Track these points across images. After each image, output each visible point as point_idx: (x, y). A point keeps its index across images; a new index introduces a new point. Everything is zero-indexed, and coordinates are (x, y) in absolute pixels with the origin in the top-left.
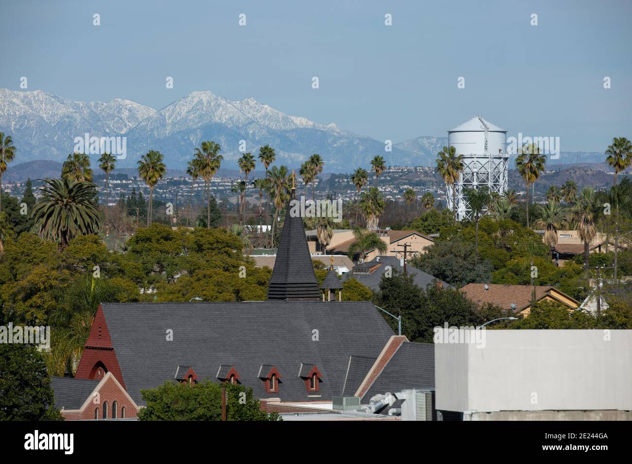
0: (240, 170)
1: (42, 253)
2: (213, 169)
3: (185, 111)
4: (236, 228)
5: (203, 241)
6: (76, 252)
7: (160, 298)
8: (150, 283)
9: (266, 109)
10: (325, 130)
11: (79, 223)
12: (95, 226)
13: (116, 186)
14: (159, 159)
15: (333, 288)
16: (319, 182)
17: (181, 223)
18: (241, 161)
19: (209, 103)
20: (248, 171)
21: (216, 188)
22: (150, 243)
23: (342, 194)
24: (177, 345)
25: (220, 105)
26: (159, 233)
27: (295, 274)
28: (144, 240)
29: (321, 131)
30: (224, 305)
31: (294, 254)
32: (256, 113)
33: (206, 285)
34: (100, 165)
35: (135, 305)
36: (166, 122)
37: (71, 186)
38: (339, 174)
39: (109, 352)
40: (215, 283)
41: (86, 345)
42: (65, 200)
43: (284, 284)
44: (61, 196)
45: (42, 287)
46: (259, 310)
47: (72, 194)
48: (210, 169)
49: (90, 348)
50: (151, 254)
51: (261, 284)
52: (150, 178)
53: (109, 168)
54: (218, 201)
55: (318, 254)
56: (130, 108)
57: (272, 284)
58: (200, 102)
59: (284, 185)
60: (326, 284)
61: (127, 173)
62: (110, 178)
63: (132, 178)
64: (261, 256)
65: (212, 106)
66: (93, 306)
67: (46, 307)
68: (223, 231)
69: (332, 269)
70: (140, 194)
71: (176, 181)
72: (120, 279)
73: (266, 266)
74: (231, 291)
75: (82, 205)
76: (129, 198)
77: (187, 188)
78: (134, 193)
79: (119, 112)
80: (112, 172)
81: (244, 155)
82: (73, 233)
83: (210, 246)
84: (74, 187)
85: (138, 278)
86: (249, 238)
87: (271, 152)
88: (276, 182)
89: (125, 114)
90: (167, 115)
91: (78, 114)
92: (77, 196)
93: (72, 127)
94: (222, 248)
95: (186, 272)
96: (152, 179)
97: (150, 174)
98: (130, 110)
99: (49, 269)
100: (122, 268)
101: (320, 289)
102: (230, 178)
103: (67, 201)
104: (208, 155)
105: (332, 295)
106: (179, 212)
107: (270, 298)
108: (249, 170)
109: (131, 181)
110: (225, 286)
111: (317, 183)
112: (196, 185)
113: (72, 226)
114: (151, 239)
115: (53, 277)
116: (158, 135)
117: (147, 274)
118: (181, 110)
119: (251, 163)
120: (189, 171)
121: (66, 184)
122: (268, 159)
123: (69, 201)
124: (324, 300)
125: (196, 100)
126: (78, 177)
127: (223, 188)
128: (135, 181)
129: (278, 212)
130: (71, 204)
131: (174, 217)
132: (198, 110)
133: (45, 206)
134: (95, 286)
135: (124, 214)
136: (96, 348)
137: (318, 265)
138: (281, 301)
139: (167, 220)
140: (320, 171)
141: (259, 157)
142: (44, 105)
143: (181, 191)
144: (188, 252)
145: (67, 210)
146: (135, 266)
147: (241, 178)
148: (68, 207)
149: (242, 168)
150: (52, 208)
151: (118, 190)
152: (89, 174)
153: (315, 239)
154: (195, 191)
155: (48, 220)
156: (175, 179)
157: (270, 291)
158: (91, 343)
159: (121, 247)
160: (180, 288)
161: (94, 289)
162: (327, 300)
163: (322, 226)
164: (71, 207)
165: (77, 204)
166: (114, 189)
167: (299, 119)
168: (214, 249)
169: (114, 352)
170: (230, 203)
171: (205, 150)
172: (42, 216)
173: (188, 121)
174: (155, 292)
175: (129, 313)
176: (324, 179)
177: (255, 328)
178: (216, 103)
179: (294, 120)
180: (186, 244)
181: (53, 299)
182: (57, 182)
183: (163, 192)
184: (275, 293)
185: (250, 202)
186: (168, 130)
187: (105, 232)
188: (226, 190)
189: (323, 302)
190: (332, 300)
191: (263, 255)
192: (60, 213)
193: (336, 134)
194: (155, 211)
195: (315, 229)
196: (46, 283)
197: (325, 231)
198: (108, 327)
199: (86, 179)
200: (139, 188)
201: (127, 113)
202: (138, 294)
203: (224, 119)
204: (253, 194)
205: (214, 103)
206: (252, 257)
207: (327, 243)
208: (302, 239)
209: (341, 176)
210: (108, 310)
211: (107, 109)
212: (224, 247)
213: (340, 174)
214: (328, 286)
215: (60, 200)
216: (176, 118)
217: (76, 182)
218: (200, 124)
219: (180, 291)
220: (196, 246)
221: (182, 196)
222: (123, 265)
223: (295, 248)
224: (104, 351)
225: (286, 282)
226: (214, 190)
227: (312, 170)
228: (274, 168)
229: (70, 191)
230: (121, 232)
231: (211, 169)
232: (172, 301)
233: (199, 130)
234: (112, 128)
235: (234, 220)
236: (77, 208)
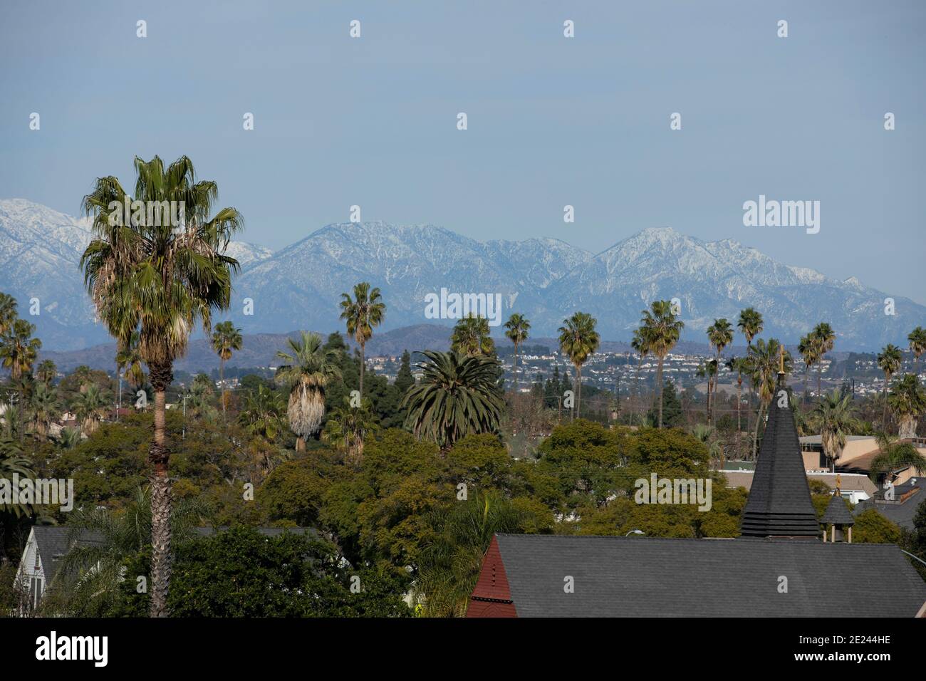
0: (710, 344)
1: (415, 458)
2: (668, 341)
3: (634, 256)
4: (701, 429)
5: (649, 447)
6: (464, 459)
7: (584, 530)
8: (572, 506)
9: (754, 255)
10: (842, 287)
11: (470, 416)
12: (494, 421)
13: (532, 363)
14: (590, 327)
15: (838, 522)
16: (830, 365)
17: (624, 420)
18: (711, 330)
19: (670, 244)
20: (721, 346)
21: (677, 370)
22: (573, 448)
23: (865, 384)
24: (605, 600)
25: (686, 249)
26: (585, 434)
27: (781, 499)
28: (563, 443)
29: (837, 289)
30: (675, 542)
31: (781, 469)
32: (739, 261)
33: (652, 511)
34: (507, 333)
35: (545, 539)
36: (606, 271)
37: (460, 362)
38: (861, 353)
39: (507, 606)
40: (666, 510)
41: (474, 595)
42: (452, 383)
43: (766, 514)
44: (446, 376)
45: (415, 508)
46: (728, 551)
47: (462, 374)
48: (664, 342)
49: (479, 599)
50: (573, 463)
51: (733, 513)
52: (576, 353)
53: (520, 337)
54: (680, 389)
55: (823, 472)
56: (555, 251)
57: (748, 513)
58: (657, 243)
59: (774, 367)
60: (829, 516)
61: (547, 346)
62: (523, 352)
63: (555, 352)
64: (738, 471)
65: (674, 249)
66: (485, 539)
67: (420, 537)
68: (679, 433)
69: (837, 495)
70: (566, 375)
71: (618, 359)
72: (527, 499)
73: (741, 487)
74: (688, 522)
75: (476, 389)
76: (549, 381)
77: (635, 369)
78: (556, 375)
79: (539, 256)
80: (524, 343)
81: (717, 321)
82: (462, 429)
83: (660, 455)
84: (465, 363)
85: (554, 499)
86: (720, 444)
87: (756, 318)
88: (761, 363)
89: (547, 259)
90: (609, 261)
91: (480, 259)
92: (468, 377)
93: (472, 277)
94: (677, 458)
95: (624, 492)
96: (578, 355)
97: (576, 347)
98: (555, 253)
99: (425, 481)
100: (529, 484)
101: (820, 524)
102: (699, 356)
103: (454, 383)
104: (662, 322)
105: (838, 534)
106: (622, 404)
107: (743, 534)
108: (723, 344)
109: (553, 358)
110: (680, 515)
111: (828, 366)
112: (648, 365)
113: (461, 421)
114: (573, 442)
115: (431, 493)
116: (594, 290)
117: (567, 493)
118: (628, 254)
119: (727, 334)
120: (634, 344)
121: (453, 359)
122: (752, 328)
123: (458, 383)
124: (825, 540)
125: (651, 240)
126: (472, 349)
127: (687, 370)
128: (559, 357)
129: (764, 407)
130: (460, 388)
131: (614, 411)
132: (653, 255)
133: (423, 390)
134: (490, 510)
135: (540, 406)
136: (487, 600)
137: (819, 487)
138: (761, 539)
139: (603, 415)
140: (830, 347)
141: (739, 325)
142: (432, 244)
143: (625, 373)
144: (627, 463)
145: (454, 397)
146: (549, 480)
147: (714, 355)
148: (456, 392)
149: (713, 340)
150: (433, 393)
151: (535, 370)
152: (488, 345)
153: (818, 448)
154: (646, 374)
155: (427, 411)
156: (617, 355)
157: (745, 524)
158: (479, 593)
159: (532, 453)
160: (614, 516)
161: (488, 513)
162: (830, 541)
163: (830, 429)
164: (460, 392)
165: (468, 388)
166: (529, 369)
167: (803, 270)
168: (665, 460)
169: (513, 606)
170: (698, 392)
171: (657, 313)
172: (419, 405)
173: (639, 271)
174: (578, 520)
175: (536, 551)
176: (839, 361)
177: (721, 578)
178: (680, 246)
179: (797, 272)
180: (625, 451)
181: (431, 526)
182: (441, 356)
183: (600, 374)
184: (752, 527)
185: (727, 391)
186: (609, 286)
187: (510, 430)
188: (692, 373)
189: (824, 543)
190: (837, 540)
191: (740, 471)
192: (443, 401)
193: (858, 294)
194: (586, 402)
195: (819, 434)
196: (420, 503)
197: (835, 438)
198: (505, 569)
199: (483, 352)
200: (565, 368)
201: (550, 258)
202: (552, 523)
203: (691, 269)
204: (731, 380)
205: (678, 244)
206: (722, 473)
207: (836, 455)
208: (794, 448)
209: (864, 357)
210: (506, 544)
211: (521, 251)
212: (681, 457)
213: (863, 353)
214: (831, 519)
215: (445, 383)
216: (621, 266)
217: (469, 355)
218: (657, 275)
219: (613, 519)
220: (640, 455)
221: (628, 380)
222: (531, 479)
223: (783, 461)
224: (499, 605)
225: (768, 512)
226: (674, 373)
227: (818, 346)
228: (760, 342)
229: (459, 370)
230: (533, 429)
231: (666, 340)
232: (601, 534)
233: (654, 284)
234: (529, 279)
235: (700, 418)
236: (468, 395)
